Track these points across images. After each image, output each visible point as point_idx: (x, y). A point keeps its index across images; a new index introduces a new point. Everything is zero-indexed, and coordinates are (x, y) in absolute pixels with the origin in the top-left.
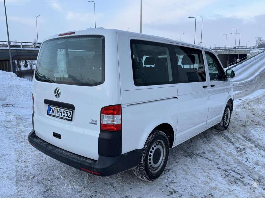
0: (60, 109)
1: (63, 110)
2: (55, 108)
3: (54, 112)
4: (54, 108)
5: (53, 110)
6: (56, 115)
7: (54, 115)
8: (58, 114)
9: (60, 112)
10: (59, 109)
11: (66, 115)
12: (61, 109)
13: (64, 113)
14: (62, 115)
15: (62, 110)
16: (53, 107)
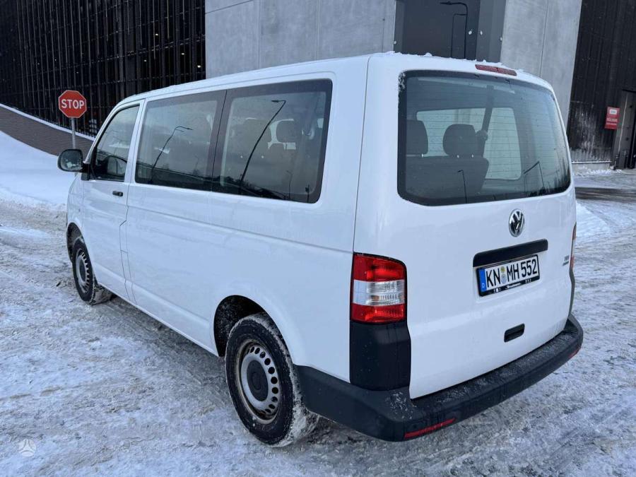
0: (512, 264)
1: (519, 262)
2: (500, 267)
3: (499, 279)
4: (496, 268)
5: (495, 274)
6: (507, 283)
7: (502, 285)
8: (510, 277)
9: (515, 271)
10: (509, 265)
11: (528, 270)
12: (515, 263)
13: (522, 269)
14: (521, 276)
15: (517, 264)
16: (492, 269)
